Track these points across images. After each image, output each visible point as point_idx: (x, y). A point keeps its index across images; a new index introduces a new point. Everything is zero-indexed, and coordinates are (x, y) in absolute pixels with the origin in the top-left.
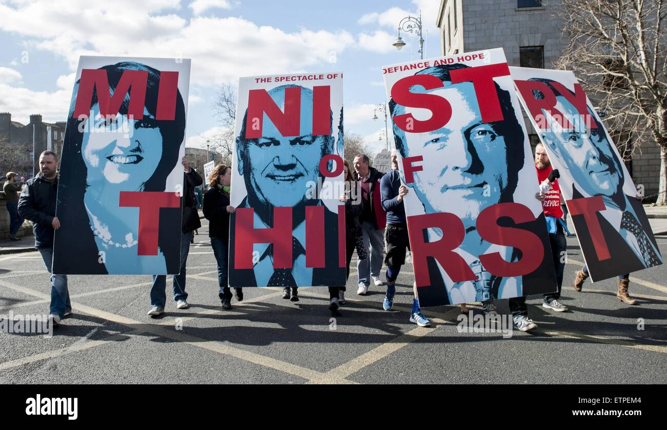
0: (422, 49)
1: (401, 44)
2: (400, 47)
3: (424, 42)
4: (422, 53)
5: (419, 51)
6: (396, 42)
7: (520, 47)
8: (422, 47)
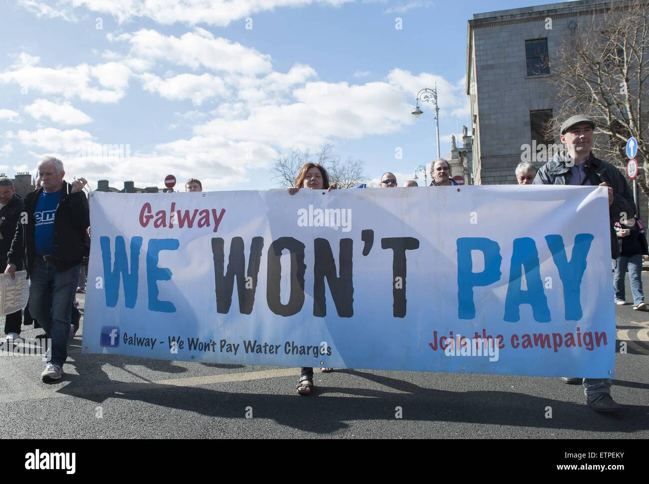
0: (437, 116)
1: (419, 112)
2: (418, 115)
3: (439, 110)
4: (437, 120)
5: (435, 118)
6: (414, 111)
7: (530, 111)
8: (437, 114)
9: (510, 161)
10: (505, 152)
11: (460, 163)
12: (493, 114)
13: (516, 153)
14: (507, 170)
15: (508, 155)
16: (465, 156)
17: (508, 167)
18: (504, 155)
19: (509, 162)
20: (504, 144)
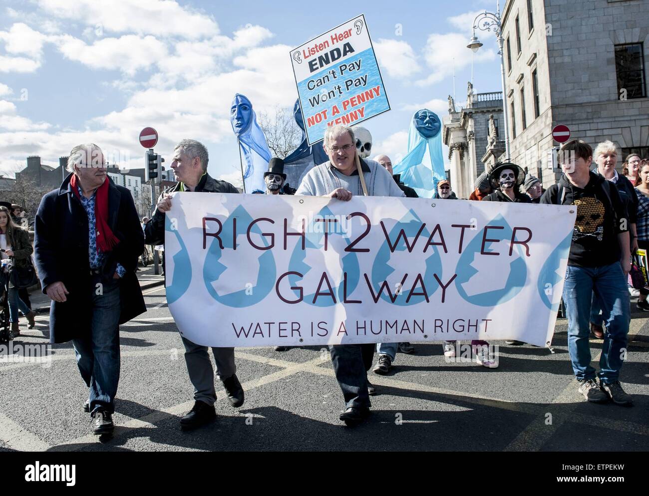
0: (502, 50)
1: (477, 45)
2: (476, 49)
4: (502, 54)
5: (499, 53)
6: (470, 43)
7: (615, 45)
9: (590, 110)
10: (584, 99)
11: (461, 127)
12: (567, 49)
13: (597, 100)
14: (587, 123)
15: (587, 103)
16: (471, 117)
17: (588, 119)
18: (581, 104)
19: (589, 112)
20: (582, 89)
